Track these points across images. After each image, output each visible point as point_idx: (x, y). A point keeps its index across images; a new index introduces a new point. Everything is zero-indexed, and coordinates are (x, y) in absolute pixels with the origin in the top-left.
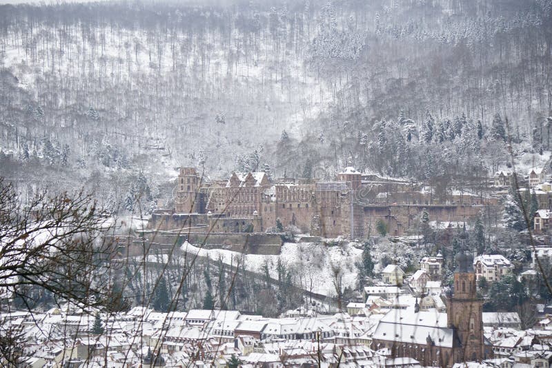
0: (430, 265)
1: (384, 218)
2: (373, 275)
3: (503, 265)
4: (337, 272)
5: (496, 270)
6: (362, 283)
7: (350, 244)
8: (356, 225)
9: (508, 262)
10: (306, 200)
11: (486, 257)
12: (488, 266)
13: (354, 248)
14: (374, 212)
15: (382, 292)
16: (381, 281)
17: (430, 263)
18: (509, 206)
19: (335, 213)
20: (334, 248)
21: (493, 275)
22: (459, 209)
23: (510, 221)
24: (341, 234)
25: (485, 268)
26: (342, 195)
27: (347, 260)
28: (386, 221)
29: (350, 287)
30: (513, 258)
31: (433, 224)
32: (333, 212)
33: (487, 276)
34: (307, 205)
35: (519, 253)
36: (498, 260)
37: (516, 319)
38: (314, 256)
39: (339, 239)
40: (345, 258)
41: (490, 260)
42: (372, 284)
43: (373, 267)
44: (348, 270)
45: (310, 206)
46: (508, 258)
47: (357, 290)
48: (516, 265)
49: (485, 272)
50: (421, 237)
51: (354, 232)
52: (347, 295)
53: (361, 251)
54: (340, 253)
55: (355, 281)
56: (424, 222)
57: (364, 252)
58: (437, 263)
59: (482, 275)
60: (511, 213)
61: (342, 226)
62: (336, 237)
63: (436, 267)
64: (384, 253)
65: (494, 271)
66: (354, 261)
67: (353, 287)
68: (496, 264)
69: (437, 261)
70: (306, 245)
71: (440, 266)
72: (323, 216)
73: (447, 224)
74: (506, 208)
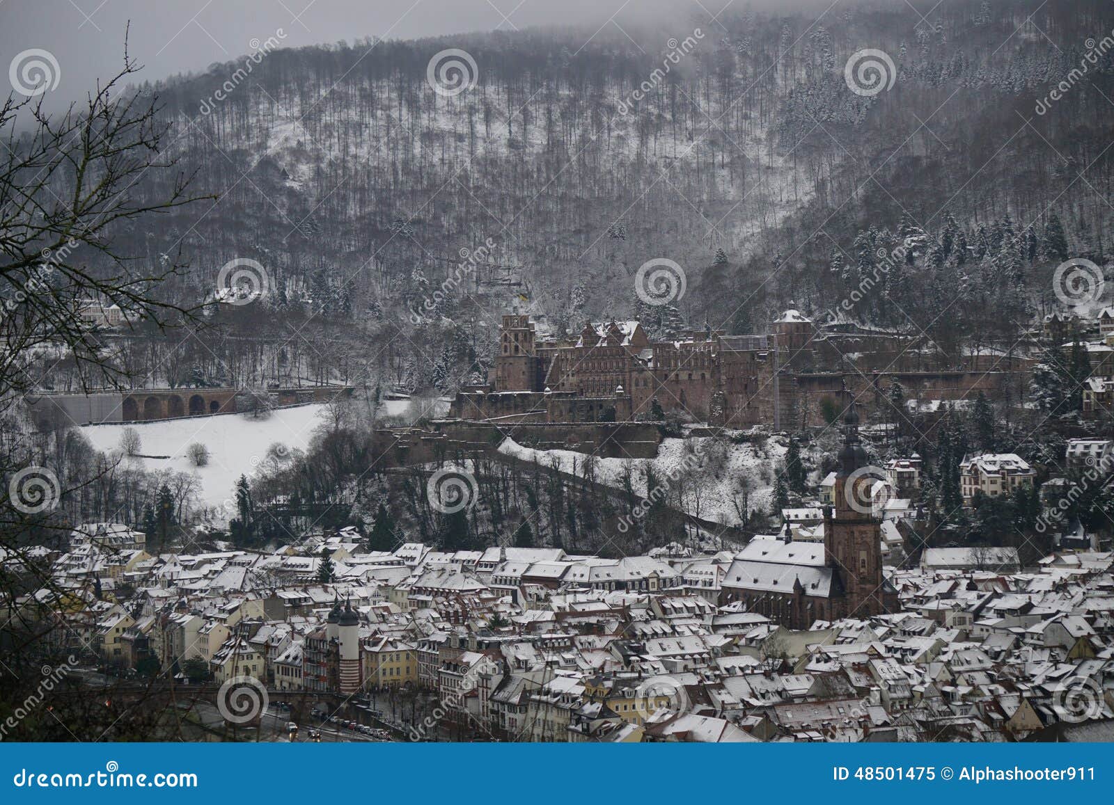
0: (899, 473)
1: (833, 395)
2: (804, 490)
3: (1015, 471)
4: (744, 485)
5: (1003, 478)
6: (781, 502)
7: (770, 441)
8: (784, 407)
9: (1024, 465)
10: (703, 367)
11: (988, 457)
12: (989, 472)
13: (777, 446)
14: (816, 384)
15: (811, 517)
16: (816, 500)
17: (899, 469)
18: (1040, 373)
19: (748, 387)
20: (744, 445)
21: (997, 487)
22: (967, 378)
23: (1042, 396)
24: (759, 423)
25: (985, 476)
26: (761, 357)
27: (763, 465)
28: (837, 401)
29: (760, 511)
30: (1034, 458)
31: (912, 403)
32: (746, 386)
33: (988, 489)
34: (703, 376)
35: (1044, 450)
36: (1007, 462)
37: (1011, 559)
38: (710, 459)
39: (754, 430)
40: (758, 461)
41: (994, 463)
42: (800, 505)
43: (805, 477)
44: (763, 482)
45: (707, 376)
46: (1026, 459)
47: (771, 515)
48: (1039, 470)
49: (984, 482)
50: (891, 426)
51: (781, 420)
52: (757, 524)
53: (786, 449)
54: (752, 453)
55: (771, 499)
56: (894, 400)
57: (789, 452)
58: (912, 469)
59: (979, 487)
60: (1045, 385)
61: (761, 408)
62: (751, 428)
63: (911, 474)
64: (826, 454)
65: (1000, 481)
66: (774, 466)
67: (768, 510)
68: (1002, 468)
69: (912, 465)
70: (699, 442)
71: (917, 474)
72: (731, 393)
73: (934, 406)
74: (1036, 376)
